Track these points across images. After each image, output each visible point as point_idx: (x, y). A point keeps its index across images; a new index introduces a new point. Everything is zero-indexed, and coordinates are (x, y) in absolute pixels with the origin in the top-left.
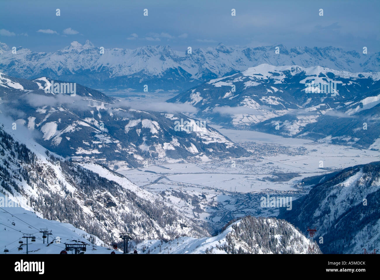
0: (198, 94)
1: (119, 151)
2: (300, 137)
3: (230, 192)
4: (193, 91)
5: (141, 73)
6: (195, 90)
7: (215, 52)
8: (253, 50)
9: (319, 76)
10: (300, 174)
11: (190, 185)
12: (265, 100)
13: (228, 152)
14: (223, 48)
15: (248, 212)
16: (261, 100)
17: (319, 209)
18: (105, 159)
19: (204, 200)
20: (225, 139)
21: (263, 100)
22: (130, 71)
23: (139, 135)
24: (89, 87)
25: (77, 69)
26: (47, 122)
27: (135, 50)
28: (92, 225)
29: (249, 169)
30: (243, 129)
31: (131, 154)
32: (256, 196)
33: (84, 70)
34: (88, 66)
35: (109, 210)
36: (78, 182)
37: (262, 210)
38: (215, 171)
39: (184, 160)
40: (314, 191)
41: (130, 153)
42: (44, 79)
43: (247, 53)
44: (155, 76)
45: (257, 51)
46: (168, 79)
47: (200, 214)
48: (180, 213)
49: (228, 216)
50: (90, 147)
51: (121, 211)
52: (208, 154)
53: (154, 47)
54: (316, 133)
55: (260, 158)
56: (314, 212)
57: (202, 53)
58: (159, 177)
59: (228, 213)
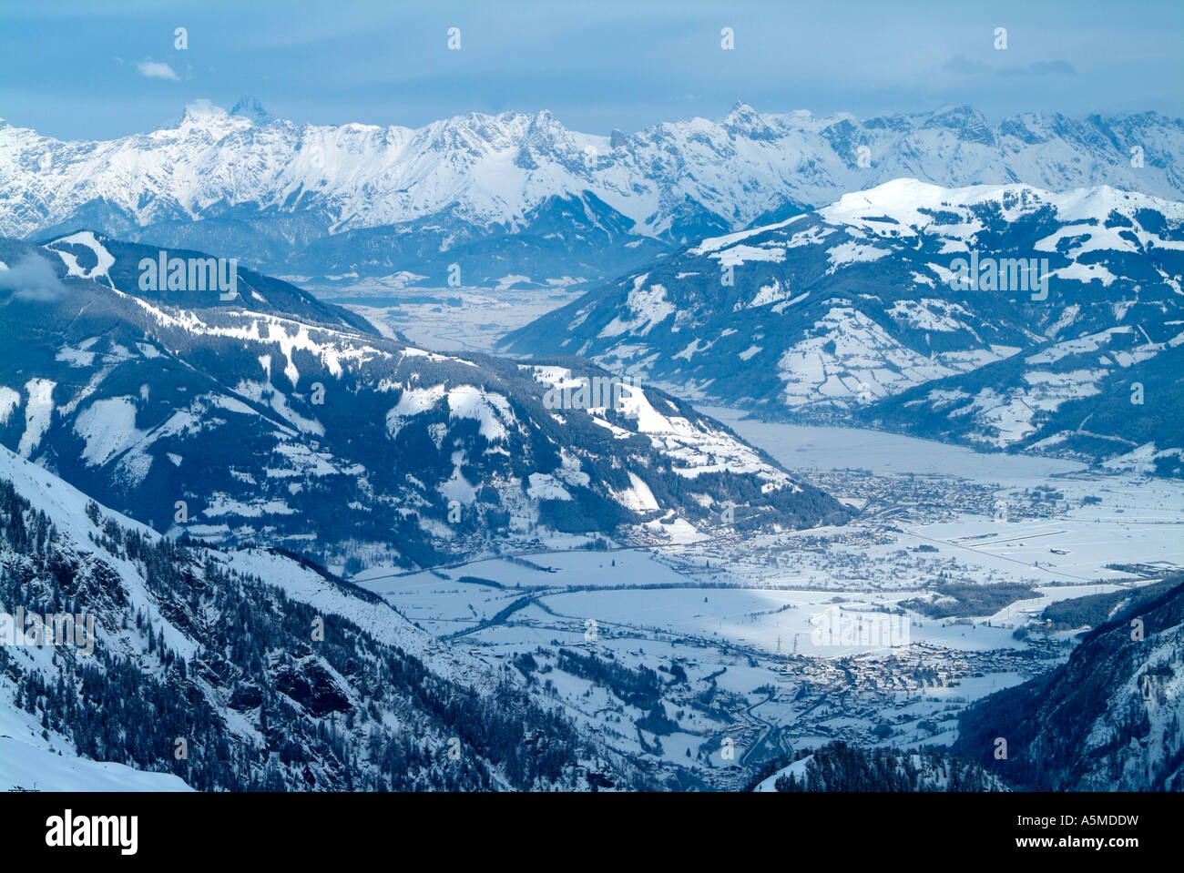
0: (659, 291)
1: (364, 503)
2: (1035, 453)
3: (776, 657)
4: (639, 281)
5: (447, 216)
6: (645, 277)
7: (721, 138)
8: (861, 130)
9: (1108, 224)
10: (1036, 590)
11: (627, 630)
12: (906, 315)
13: (767, 508)
14: (749, 121)
15: (841, 730)
16: (893, 312)
17: (1106, 719)
18: (312, 537)
19: (679, 686)
20: (756, 459)
21: (900, 314)
22: (405, 207)
23: (438, 446)
24: (255, 269)
25: (210, 202)
26: (97, 399)
27: (424, 129)
28: (260, 780)
29: (847, 571)
30: (823, 422)
31: (409, 516)
32: (874, 669)
33: (236, 205)
34: (252, 190)
35: (322, 725)
36: (209, 621)
37: (896, 721)
38: (721, 578)
39: (604, 538)
40: (1090, 649)
41: (405, 512)
42: (86, 239)
43: (838, 140)
44: (496, 225)
45: (877, 130)
46: (548, 237)
47: (662, 739)
48: (588, 734)
49: (769, 745)
50: (257, 490)
51: (368, 728)
52: (695, 513)
53: (492, 118)
54: (1098, 436)
55: (889, 529)
56: (1089, 732)
57: (672, 141)
58: (512, 600)
59: (768, 735)
